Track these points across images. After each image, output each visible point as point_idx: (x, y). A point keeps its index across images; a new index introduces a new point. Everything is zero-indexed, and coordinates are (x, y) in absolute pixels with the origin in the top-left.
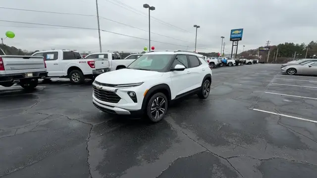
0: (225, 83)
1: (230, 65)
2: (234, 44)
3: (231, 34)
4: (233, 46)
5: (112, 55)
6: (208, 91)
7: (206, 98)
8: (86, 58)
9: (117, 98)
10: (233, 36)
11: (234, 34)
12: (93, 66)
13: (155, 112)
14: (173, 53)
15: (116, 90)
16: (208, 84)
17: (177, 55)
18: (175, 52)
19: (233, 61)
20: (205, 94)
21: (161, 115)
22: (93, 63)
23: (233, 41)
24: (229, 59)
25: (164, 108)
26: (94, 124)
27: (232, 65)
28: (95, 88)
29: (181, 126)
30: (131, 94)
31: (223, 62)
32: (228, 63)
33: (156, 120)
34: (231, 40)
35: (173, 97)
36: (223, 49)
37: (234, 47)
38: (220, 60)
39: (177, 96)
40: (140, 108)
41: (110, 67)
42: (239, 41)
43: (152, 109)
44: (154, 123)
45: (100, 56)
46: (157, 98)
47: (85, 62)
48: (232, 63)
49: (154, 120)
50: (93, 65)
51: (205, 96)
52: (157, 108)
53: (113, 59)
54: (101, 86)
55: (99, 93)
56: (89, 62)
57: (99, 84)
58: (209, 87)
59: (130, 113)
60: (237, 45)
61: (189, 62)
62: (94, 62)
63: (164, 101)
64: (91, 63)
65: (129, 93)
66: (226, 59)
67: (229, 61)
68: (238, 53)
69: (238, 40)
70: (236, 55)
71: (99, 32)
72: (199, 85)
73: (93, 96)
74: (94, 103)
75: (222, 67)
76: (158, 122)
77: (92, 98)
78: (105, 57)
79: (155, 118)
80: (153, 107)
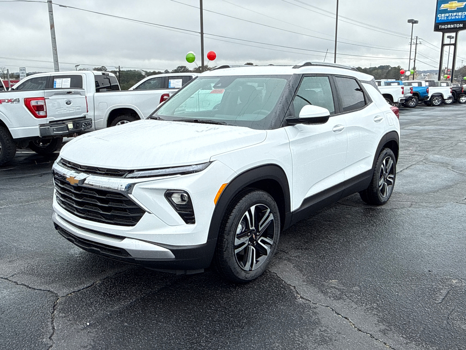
0: (431, 157)
1: (436, 102)
2: (447, 41)
3: (438, 11)
4: (443, 45)
5: (96, 77)
6: (389, 183)
7: (384, 203)
8: (18, 89)
9: (131, 210)
10: (442, 17)
11: (445, 11)
12: (42, 113)
13: (246, 249)
14: (290, 71)
15: (130, 187)
16: (391, 162)
17: (304, 76)
18: (295, 67)
19: (446, 92)
20: (383, 191)
21: (263, 259)
22: (41, 103)
23: (444, 31)
24: (433, 84)
25: (271, 237)
26: (63, 292)
27: (443, 103)
28: (62, 180)
29: (325, 293)
30: (176, 199)
31: (415, 94)
32: (430, 95)
33: (249, 276)
34: (437, 29)
35: (295, 204)
36: (413, 57)
37: (446, 48)
38: (407, 88)
39: (306, 201)
40: (202, 239)
41: (90, 115)
42: (460, 33)
43: (237, 242)
44: (243, 283)
45: (58, 83)
46: (253, 209)
47: (18, 101)
48: (441, 96)
49: (242, 275)
50: (40, 108)
51: (384, 197)
52: (251, 240)
53: (98, 91)
54: (82, 176)
55: (76, 195)
56: (27, 102)
57: (75, 167)
58: (393, 171)
59: (173, 256)
60: (455, 45)
61: (338, 95)
62: (43, 99)
63: (271, 217)
64: (33, 103)
65: (168, 194)
66: (424, 84)
67: (432, 91)
68: (456, 68)
69: (456, 30)
70: (453, 74)
71: (51, 11)
72: (366, 166)
73: (56, 205)
74: (57, 227)
75: (414, 107)
76: (254, 280)
77: (53, 211)
78: (73, 86)
79: (247, 267)
80: (239, 236)
